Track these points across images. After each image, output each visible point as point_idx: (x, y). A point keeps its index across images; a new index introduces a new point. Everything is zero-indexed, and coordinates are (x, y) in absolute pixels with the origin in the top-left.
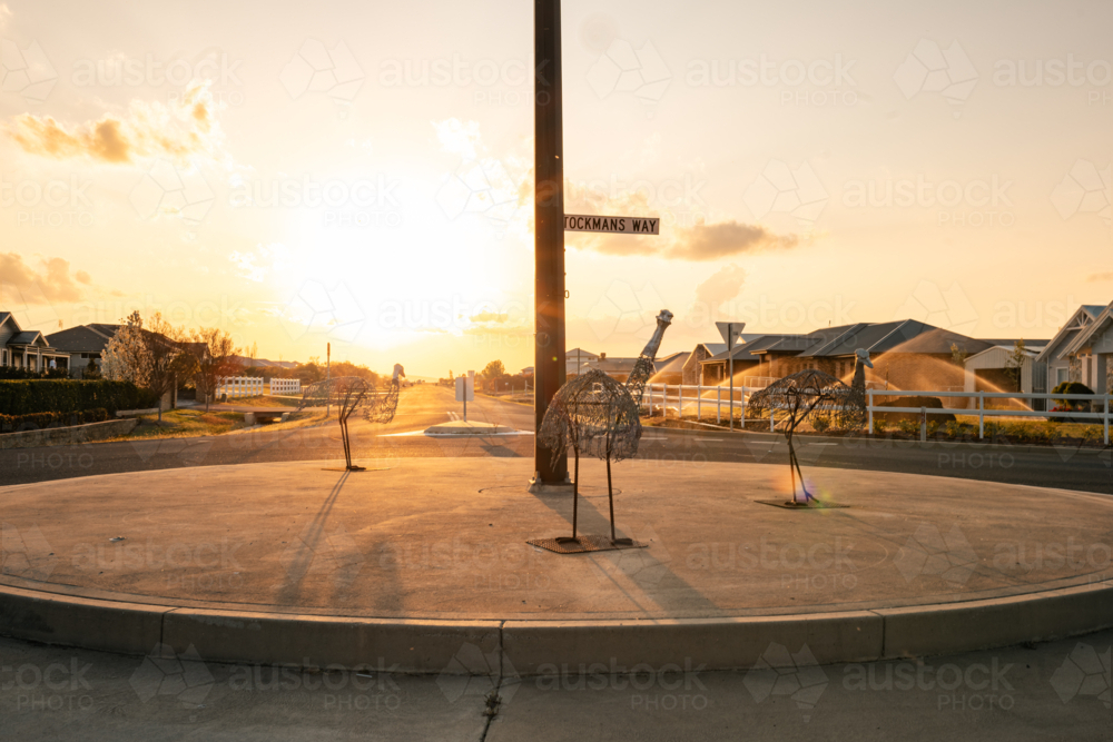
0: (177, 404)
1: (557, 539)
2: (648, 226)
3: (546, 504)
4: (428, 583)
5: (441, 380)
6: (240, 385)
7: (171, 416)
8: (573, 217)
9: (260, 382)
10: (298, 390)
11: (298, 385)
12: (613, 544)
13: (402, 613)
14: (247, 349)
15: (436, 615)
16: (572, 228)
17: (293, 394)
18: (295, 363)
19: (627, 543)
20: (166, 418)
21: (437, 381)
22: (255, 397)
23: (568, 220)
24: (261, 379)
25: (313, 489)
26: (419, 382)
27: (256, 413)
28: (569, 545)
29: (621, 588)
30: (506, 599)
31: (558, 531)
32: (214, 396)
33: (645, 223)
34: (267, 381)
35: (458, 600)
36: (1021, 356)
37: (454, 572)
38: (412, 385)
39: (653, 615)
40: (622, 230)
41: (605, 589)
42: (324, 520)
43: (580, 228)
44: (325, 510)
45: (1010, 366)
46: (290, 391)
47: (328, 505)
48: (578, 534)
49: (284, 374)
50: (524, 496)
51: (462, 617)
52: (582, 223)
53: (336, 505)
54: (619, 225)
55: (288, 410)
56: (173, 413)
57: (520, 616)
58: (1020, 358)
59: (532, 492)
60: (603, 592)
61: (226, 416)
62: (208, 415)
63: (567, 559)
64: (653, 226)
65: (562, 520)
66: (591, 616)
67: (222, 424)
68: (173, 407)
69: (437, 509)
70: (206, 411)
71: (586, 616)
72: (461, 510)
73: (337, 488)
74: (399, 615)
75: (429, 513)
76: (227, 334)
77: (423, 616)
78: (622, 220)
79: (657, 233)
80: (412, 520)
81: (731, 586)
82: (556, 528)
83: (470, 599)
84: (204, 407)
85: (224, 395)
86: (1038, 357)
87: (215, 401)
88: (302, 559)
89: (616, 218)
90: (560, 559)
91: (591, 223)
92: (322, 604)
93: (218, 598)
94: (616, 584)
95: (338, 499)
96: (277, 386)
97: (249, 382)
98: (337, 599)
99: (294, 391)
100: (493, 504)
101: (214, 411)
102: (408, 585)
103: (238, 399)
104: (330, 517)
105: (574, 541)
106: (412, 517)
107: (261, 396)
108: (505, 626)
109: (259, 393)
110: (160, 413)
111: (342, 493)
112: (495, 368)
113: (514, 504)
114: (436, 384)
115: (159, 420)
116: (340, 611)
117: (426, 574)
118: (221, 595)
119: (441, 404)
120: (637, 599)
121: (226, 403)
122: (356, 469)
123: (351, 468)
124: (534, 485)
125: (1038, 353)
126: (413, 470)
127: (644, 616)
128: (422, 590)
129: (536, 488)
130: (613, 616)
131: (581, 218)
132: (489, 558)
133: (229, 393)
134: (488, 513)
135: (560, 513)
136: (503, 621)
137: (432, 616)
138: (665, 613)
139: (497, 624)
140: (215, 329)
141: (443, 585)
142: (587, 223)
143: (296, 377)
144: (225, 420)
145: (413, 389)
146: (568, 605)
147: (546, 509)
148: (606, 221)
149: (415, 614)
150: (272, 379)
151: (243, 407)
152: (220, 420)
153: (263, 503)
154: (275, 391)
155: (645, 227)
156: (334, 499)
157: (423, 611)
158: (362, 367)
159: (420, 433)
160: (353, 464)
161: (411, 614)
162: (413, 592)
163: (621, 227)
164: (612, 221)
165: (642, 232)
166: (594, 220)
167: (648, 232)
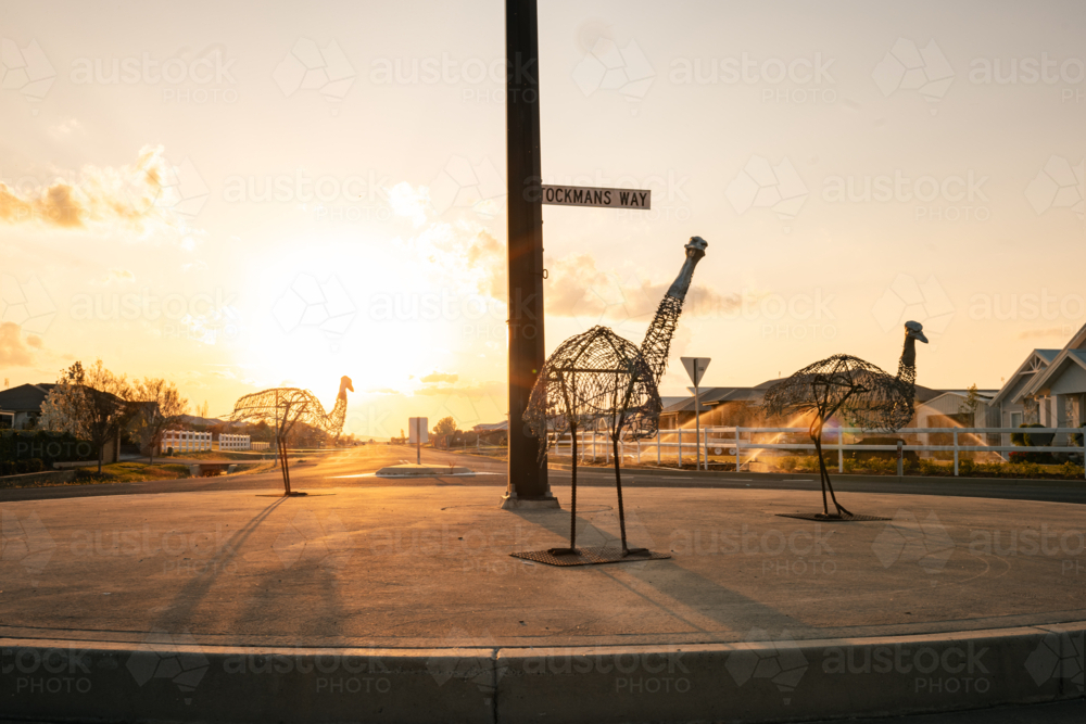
0: (120, 457)
1: (550, 551)
2: (636, 199)
3: (527, 519)
4: (380, 602)
5: (393, 439)
6: (187, 440)
7: (112, 468)
8: (550, 188)
9: (208, 438)
10: (247, 447)
11: (248, 441)
12: (625, 556)
13: (342, 639)
14: (198, 408)
15: (392, 642)
16: (550, 201)
17: (242, 450)
19: (643, 554)
20: (106, 470)
21: (389, 440)
22: (203, 452)
23: (544, 192)
24: (210, 434)
25: (240, 510)
26: (371, 442)
27: (202, 466)
28: (566, 557)
29: (657, 605)
30: (495, 620)
31: (548, 544)
32: (159, 448)
33: (634, 195)
34: (215, 438)
35: (424, 623)
36: (975, 401)
37: (416, 589)
38: (364, 444)
39: (720, 637)
40: (608, 204)
41: (635, 606)
42: (246, 537)
43: (559, 202)
44: (249, 528)
45: (964, 411)
46: (240, 447)
47: (255, 522)
48: (577, 547)
49: (234, 431)
50: (497, 512)
51: (433, 644)
52: (561, 196)
53: (264, 523)
54: (604, 198)
55: (234, 463)
56: (115, 465)
57: (521, 641)
58: (973, 403)
59: (506, 508)
60: (633, 610)
61: (170, 468)
62: (151, 468)
63: (568, 571)
64: (643, 198)
65: (550, 533)
66: (628, 639)
67: (165, 476)
68: (115, 461)
69: (390, 525)
70: (150, 464)
71: (621, 640)
72: (420, 525)
73: (271, 508)
74: (335, 643)
75: (381, 529)
76: (172, 384)
77: (372, 643)
78: (608, 192)
79: (648, 207)
80: (359, 535)
81: (809, 600)
82: (545, 541)
83: (442, 621)
84: (148, 460)
85: (170, 449)
86: (991, 402)
87: (160, 454)
88: (206, 577)
89: (601, 190)
90: (560, 573)
91: (572, 195)
92: (220, 630)
93: (67, 624)
94: (647, 600)
95: (267, 518)
96: (225, 442)
97: (197, 437)
98: (246, 624)
99: (243, 447)
100: (461, 519)
101: (158, 464)
102: (351, 605)
103: (185, 454)
104: (254, 534)
105: (571, 552)
106: (360, 532)
107: (209, 451)
108: (499, 655)
109: (208, 447)
110: (99, 466)
111: (274, 513)
112: (446, 425)
113: (487, 519)
114: (388, 443)
115: (99, 472)
116: (246, 639)
117: (376, 591)
118: (70, 621)
119: (392, 455)
120: (686, 617)
121: (172, 457)
122: (296, 495)
123: (289, 494)
124: (508, 499)
125: (991, 398)
126: (362, 495)
127: (708, 639)
128: (371, 610)
129: (511, 504)
130: (661, 640)
131: (560, 189)
132: (462, 572)
133: (175, 448)
134: (455, 527)
135: (546, 527)
136: (496, 649)
137: (387, 643)
138: (738, 635)
139: (487, 653)
140: (160, 380)
141: (401, 604)
142: (567, 195)
143: (247, 433)
144: (168, 472)
146: (588, 627)
147: (526, 523)
148: (588, 193)
149: (361, 641)
150: (221, 435)
151: (190, 460)
152: (164, 472)
153: (173, 522)
154: (225, 447)
155: (635, 201)
156: (264, 517)
157: (372, 636)
159: (372, 475)
160: (292, 490)
161: (355, 641)
162: (359, 612)
163: (607, 201)
164: (596, 193)
165: (631, 206)
166: (575, 192)
167: (637, 207)
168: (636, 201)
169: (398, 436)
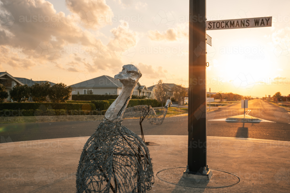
11: (213, 100)
18: (218, 93)
21: (262, 98)
26: (257, 98)
33: (263, 20)
40: (247, 26)
43: (223, 28)
46: (211, 101)
52: (224, 25)
54: (246, 23)
62: (178, 109)
64: (267, 21)
78: (248, 20)
79: (271, 26)
89: (244, 20)
91: (229, 24)
96: (208, 100)
101: (181, 108)
131: (223, 22)
142: (227, 24)
145: (253, 100)
148: (238, 22)
158: (236, 94)
163: (247, 24)
164: (241, 21)
165: (261, 26)
166: (231, 22)
167: (264, 26)
168: (264, 23)
169: (265, 97)
